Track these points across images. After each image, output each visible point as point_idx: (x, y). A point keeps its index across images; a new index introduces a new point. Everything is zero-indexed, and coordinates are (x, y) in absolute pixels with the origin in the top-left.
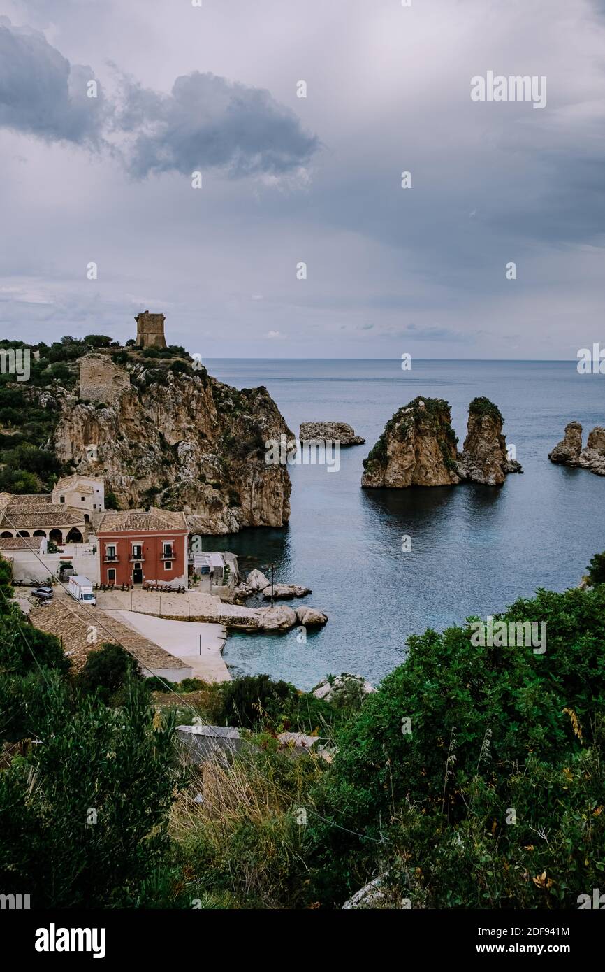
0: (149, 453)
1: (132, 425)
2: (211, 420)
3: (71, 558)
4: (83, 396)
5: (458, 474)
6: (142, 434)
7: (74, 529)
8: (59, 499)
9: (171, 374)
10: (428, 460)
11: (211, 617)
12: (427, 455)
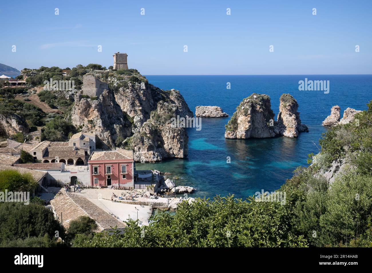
0: (117, 121)
1: (109, 108)
2: (150, 105)
3: (76, 173)
4: (85, 94)
5: (274, 132)
6: (114, 112)
7: (80, 159)
8: (73, 144)
9: (130, 83)
10: (259, 125)
11: (145, 202)
12: (258, 122)
